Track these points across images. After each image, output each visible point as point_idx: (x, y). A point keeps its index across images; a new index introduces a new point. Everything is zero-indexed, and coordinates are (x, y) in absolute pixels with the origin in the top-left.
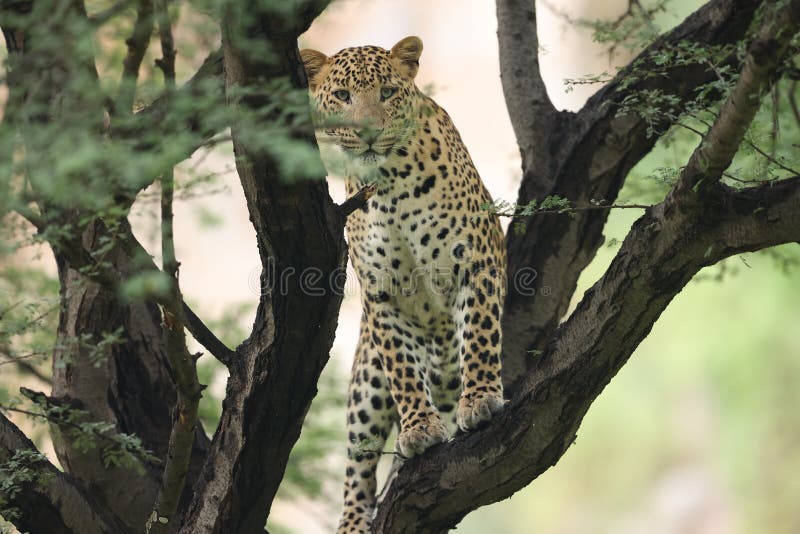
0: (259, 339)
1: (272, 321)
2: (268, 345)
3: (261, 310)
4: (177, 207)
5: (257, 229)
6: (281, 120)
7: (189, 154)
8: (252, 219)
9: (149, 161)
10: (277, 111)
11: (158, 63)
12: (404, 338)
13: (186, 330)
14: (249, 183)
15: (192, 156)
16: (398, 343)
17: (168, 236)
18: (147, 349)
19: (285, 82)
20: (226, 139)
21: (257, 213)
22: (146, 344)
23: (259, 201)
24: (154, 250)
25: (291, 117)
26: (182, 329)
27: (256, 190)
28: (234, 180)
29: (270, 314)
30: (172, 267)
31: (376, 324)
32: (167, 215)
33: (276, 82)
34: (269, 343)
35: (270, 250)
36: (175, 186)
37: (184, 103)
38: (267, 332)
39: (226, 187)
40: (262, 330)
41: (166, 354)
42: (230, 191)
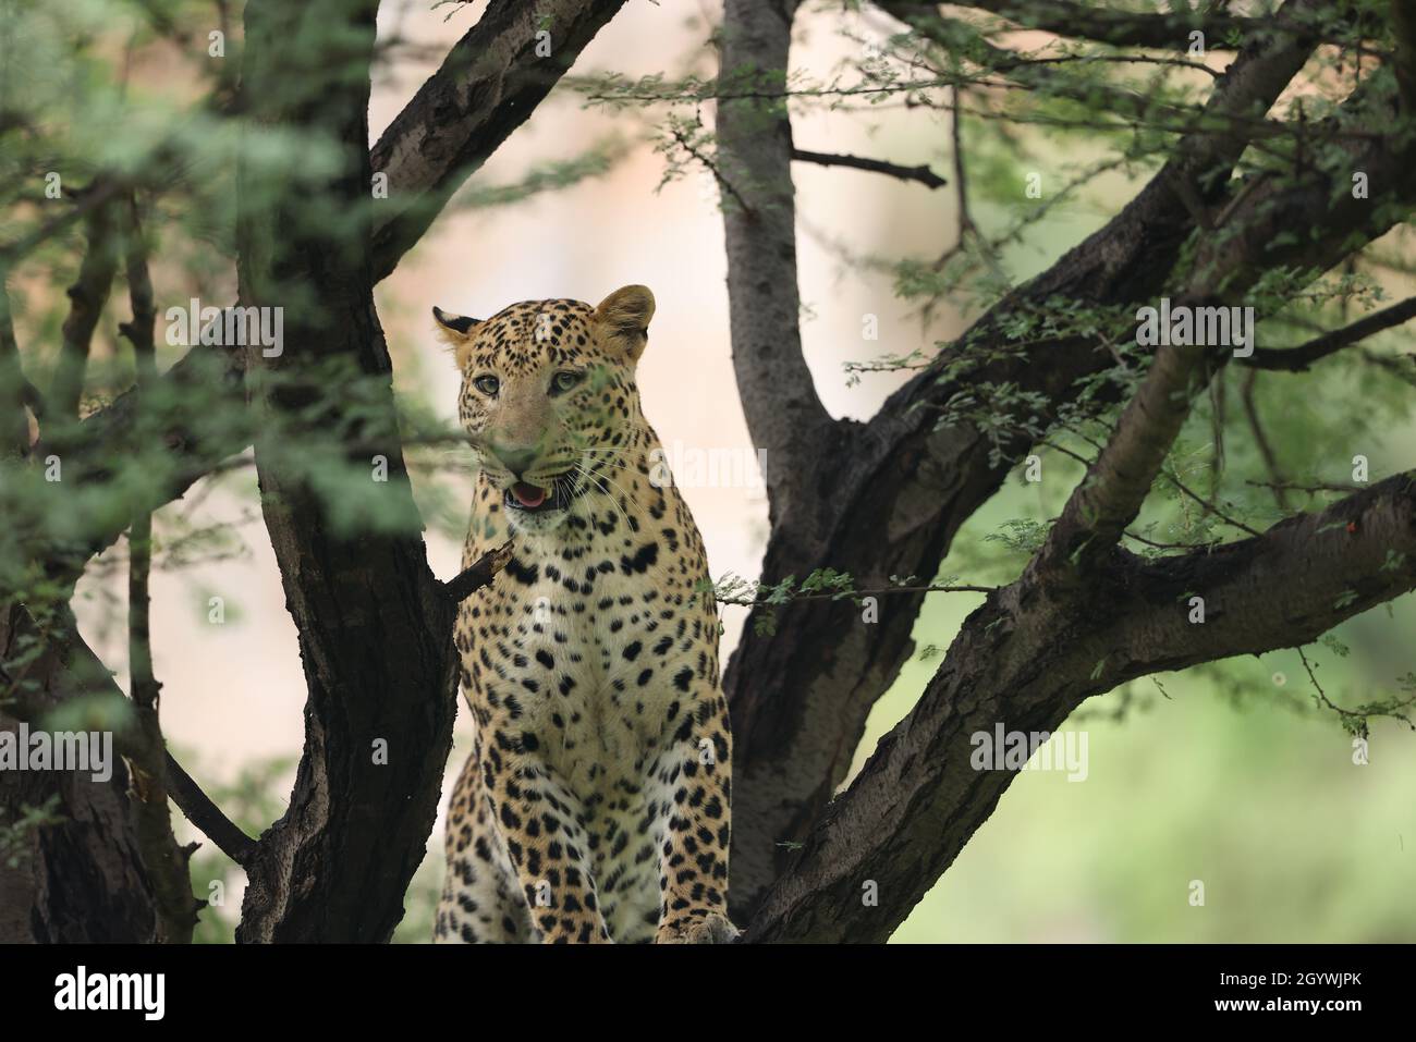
0: (302, 819)
1: (324, 787)
2: (317, 830)
3: (306, 768)
4: (157, 583)
5: (299, 624)
6: (341, 428)
7: (177, 489)
8: (290, 607)
9: (99, 502)
10: (335, 414)
11: (125, 329)
12: (559, 815)
13: (171, 803)
14: (285, 543)
15: (185, 495)
16: (552, 824)
17: (140, 632)
18: (102, 837)
19: (349, 363)
20: (244, 463)
21: (300, 597)
22: (100, 828)
23: (302, 574)
24: (115, 656)
25: (358, 425)
26: (166, 801)
27: (297, 555)
28: (258, 536)
29: (320, 775)
30: (146, 690)
31: (512, 791)
32: (139, 597)
33: (332, 363)
34: (320, 825)
35: (321, 661)
36: (152, 546)
37: (162, 397)
38: (316, 809)
39: (243, 548)
40: (307, 803)
41: (136, 847)
42: (251, 554)
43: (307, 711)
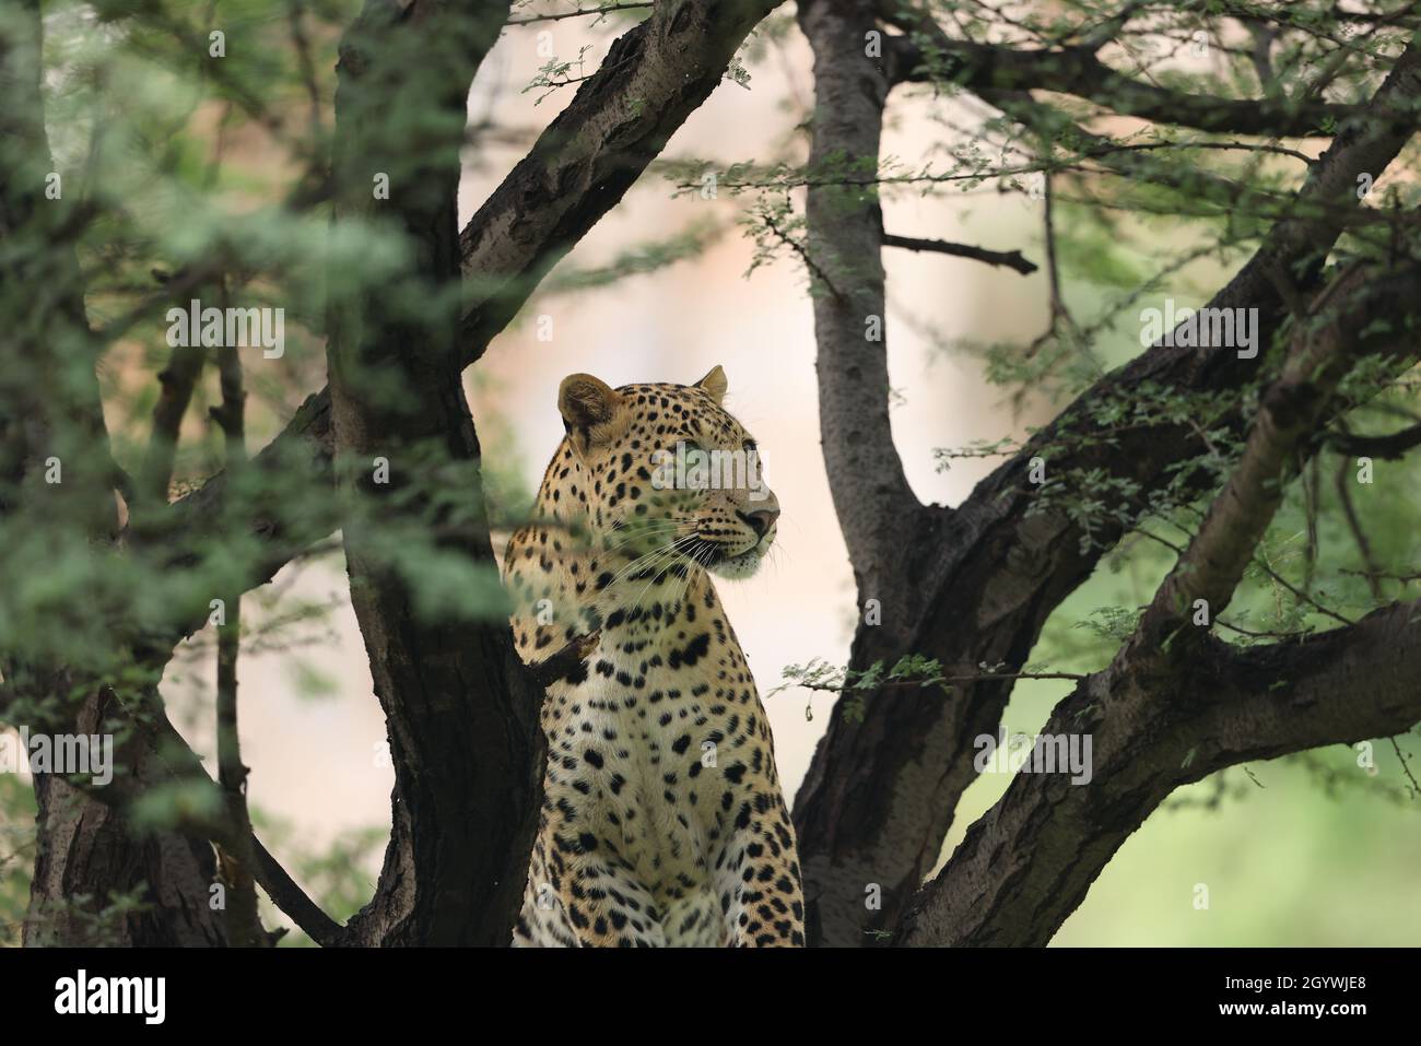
0: (389, 905)
1: (411, 873)
2: (403, 918)
3: (393, 855)
4: (244, 667)
5: (386, 709)
6: (429, 512)
7: (265, 573)
8: (377, 691)
9: (184, 585)
10: (423, 499)
11: (215, 414)
12: (628, 911)
13: (259, 889)
14: (372, 628)
15: (274, 579)
16: (620, 921)
17: (228, 717)
18: (189, 922)
19: (437, 448)
20: (332, 547)
21: (388, 681)
22: (187, 914)
23: (390, 659)
24: (203, 741)
25: (445, 510)
26: (252, 888)
27: (384, 640)
28: (346, 621)
29: (408, 861)
30: (234, 774)
31: (577, 892)
32: (227, 682)
33: (420, 447)
34: (407, 911)
35: (409, 746)
36: (241, 631)
37: (250, 482)
38: (403, 895)
39: (331, 633)
40: (394, 888)
41: (224, 933)
42: (339, 638)
43: (394, 796)
